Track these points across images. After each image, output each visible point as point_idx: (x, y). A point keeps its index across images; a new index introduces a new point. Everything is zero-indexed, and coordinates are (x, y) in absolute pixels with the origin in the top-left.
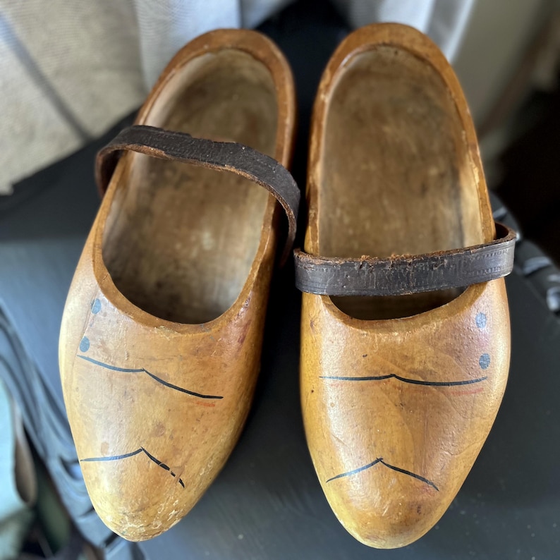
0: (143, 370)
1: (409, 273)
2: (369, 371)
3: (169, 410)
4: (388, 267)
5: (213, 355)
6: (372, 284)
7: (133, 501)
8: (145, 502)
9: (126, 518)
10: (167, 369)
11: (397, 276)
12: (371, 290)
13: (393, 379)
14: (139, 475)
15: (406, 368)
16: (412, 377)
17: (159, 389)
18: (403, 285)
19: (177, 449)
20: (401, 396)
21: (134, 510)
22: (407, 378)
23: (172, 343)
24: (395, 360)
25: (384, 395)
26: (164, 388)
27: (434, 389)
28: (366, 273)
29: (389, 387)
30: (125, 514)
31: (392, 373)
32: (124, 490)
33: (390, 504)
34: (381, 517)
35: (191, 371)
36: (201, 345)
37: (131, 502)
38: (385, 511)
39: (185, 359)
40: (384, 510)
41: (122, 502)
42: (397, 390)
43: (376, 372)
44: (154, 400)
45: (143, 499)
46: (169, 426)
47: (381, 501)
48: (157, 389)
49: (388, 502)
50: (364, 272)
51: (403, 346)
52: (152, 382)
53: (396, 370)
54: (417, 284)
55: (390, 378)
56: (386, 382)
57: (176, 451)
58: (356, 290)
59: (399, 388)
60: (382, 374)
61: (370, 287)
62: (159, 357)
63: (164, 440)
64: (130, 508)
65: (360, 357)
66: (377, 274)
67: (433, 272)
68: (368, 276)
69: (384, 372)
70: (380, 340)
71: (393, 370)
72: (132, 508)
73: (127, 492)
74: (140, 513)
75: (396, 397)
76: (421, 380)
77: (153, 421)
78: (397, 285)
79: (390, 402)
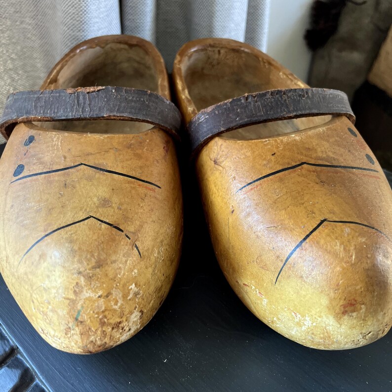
0: (82, 164)
1: (285, 100)
2: (282, 165)
3: (113, 189)
4: (268, 96)
5: (144, 150)
6: (260, 111)
7: (89, 256)
8: (102, 257)
9: (82, 279)
10: (104, 159)
11: (277, 103)
12: (260, 116)
13: (305, 166)
14: (91, 233)
15: (313, 157)
16: (320, 162)
17: (99, 175)
18: (284, 110)
19: (128, 218)
20: (318, 176)
21: (90, 266)
22: (317, 163)
23: (106, 141)
24: (301, 152)
25: (303, 178)
26: (104, 174)
27: (343, 171)
28: (252, 103)
29: (304, 172)
30: (80, 273)
31: (304, 161)
32: (76, 248)
33: (355, 249)
34: (352, 265)
35: (127, 160)
36: (132, 142)
37: (86, 257)
38: (354, 257)
39: (120, 150)
40: (352, 256)
41: (76, 260)
42: (312, 173)
43: (289, 164)
44: (95, 183)
45: (99, 254)
46: (115, 200)
47: (344, 249)
48: (97, 175)
49: (352, 248)
50: (250, 103)
51: (303, 141)
52: (91, 171)
53: (305, 159)
54: (294, 109)
55: (303, 166)
56: (300, 169)
57: (126, 218)
58: (248, 118)
59: (314, 172)
60: (294, 164)
61: (258, 114)
62: (96, 151)
63: (113, 210)
64: (85, 263)
65: (269, 157)
66: (261, 103)
67: (302, 101)
68: (254, 105)
69: (296, 162)
70: (282, 141)
71: (302, 159)
72: (88, 264)
73: (80, 249)
74: (98, 270)
75: (314, 178)
76: (329, 164)
77: (98, 198)
78: (279, 110)
79: (310, 182)
